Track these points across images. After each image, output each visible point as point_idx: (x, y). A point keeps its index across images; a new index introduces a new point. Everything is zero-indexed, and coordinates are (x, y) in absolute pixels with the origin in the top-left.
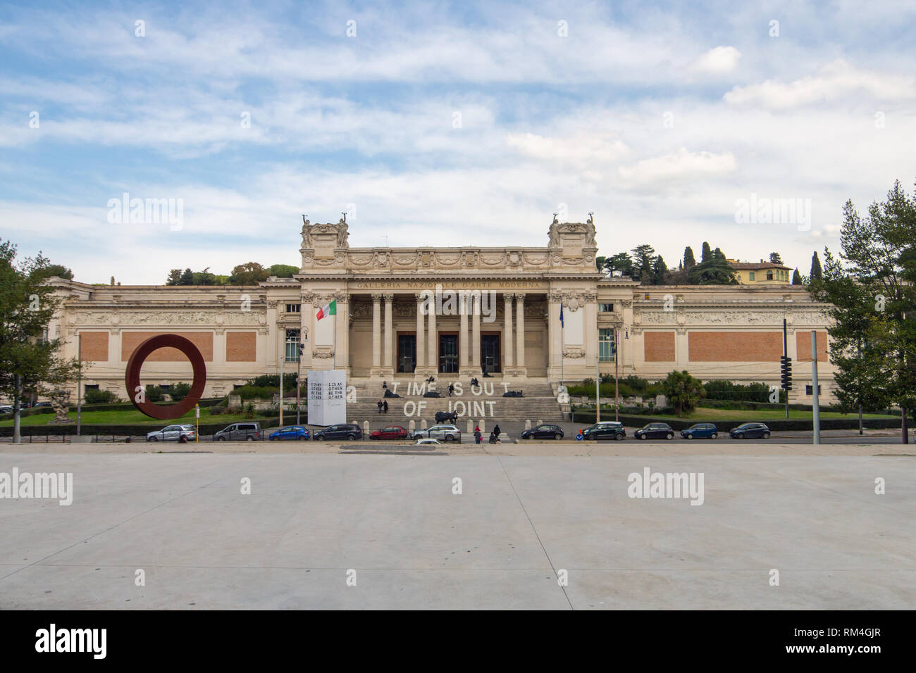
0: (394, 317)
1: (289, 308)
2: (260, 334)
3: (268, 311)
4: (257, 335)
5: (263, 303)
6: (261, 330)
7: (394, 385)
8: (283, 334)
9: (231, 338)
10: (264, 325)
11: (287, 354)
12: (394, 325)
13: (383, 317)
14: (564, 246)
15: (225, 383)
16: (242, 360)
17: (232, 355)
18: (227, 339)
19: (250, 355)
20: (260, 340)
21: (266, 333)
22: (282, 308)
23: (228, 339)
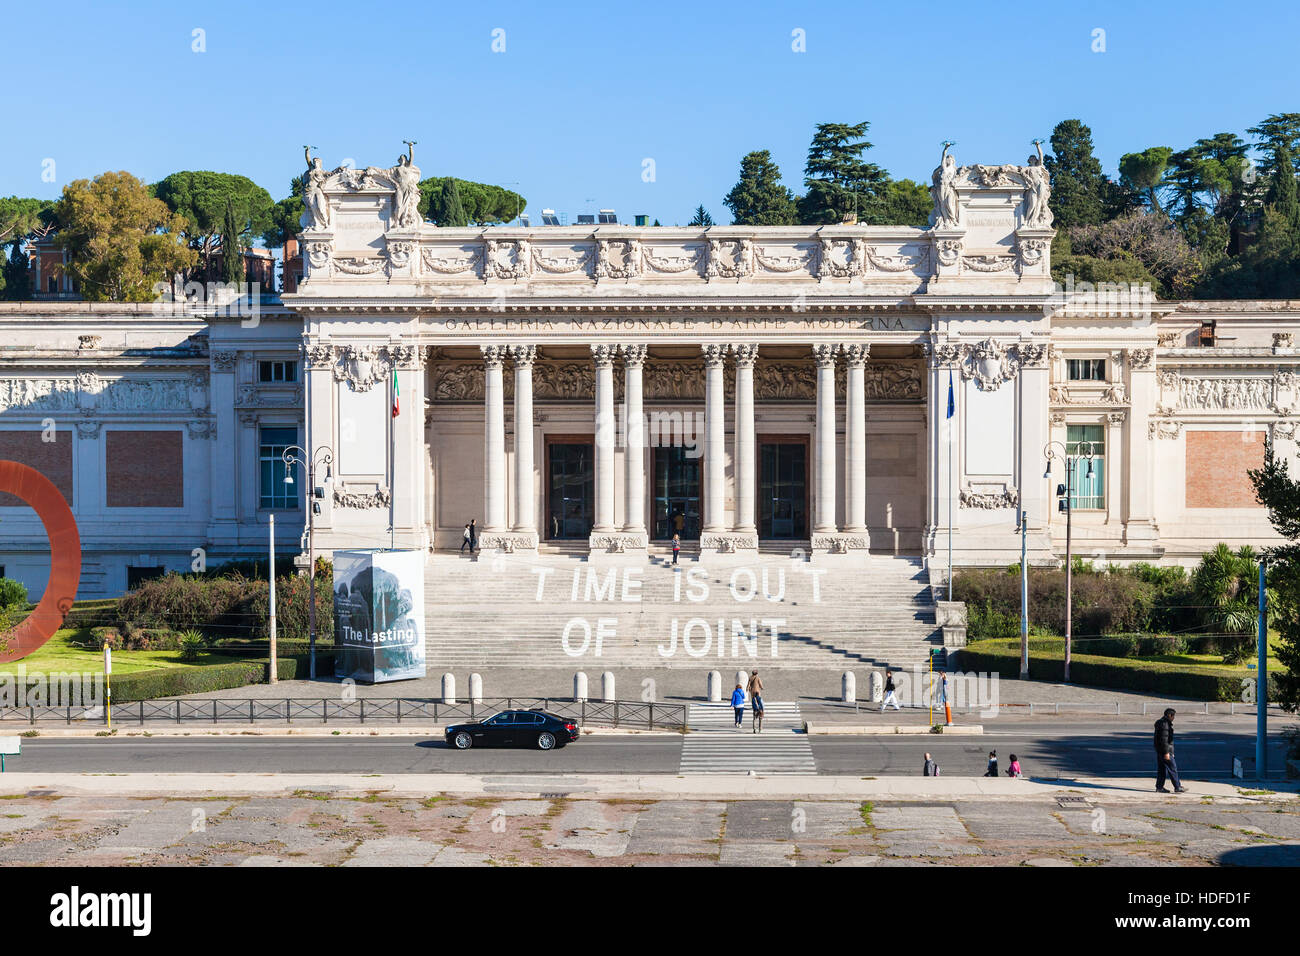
0: (539, 398)
1: (266, 371)
2: (192, 435)
3: (213, 377)
4: (186, 437)
5: (199, 356)
6: (195, 427)
7: (537, 576)
8: (251, 437)
9: (118, 446)
10: (204, 413)
11: (264, 489)
12: (539, 419)
13: (509, 399)
14: (970, 223)
15: (106, 561)
16: (147, 504)
17: (121, 490)
18: (108, 447)
19: (168, 491)
20: (192, 452)
21: (209, 433)
22: (248, 370)
23: (111, 449)
